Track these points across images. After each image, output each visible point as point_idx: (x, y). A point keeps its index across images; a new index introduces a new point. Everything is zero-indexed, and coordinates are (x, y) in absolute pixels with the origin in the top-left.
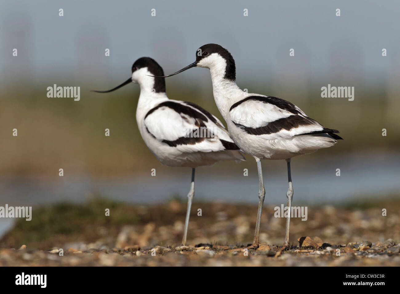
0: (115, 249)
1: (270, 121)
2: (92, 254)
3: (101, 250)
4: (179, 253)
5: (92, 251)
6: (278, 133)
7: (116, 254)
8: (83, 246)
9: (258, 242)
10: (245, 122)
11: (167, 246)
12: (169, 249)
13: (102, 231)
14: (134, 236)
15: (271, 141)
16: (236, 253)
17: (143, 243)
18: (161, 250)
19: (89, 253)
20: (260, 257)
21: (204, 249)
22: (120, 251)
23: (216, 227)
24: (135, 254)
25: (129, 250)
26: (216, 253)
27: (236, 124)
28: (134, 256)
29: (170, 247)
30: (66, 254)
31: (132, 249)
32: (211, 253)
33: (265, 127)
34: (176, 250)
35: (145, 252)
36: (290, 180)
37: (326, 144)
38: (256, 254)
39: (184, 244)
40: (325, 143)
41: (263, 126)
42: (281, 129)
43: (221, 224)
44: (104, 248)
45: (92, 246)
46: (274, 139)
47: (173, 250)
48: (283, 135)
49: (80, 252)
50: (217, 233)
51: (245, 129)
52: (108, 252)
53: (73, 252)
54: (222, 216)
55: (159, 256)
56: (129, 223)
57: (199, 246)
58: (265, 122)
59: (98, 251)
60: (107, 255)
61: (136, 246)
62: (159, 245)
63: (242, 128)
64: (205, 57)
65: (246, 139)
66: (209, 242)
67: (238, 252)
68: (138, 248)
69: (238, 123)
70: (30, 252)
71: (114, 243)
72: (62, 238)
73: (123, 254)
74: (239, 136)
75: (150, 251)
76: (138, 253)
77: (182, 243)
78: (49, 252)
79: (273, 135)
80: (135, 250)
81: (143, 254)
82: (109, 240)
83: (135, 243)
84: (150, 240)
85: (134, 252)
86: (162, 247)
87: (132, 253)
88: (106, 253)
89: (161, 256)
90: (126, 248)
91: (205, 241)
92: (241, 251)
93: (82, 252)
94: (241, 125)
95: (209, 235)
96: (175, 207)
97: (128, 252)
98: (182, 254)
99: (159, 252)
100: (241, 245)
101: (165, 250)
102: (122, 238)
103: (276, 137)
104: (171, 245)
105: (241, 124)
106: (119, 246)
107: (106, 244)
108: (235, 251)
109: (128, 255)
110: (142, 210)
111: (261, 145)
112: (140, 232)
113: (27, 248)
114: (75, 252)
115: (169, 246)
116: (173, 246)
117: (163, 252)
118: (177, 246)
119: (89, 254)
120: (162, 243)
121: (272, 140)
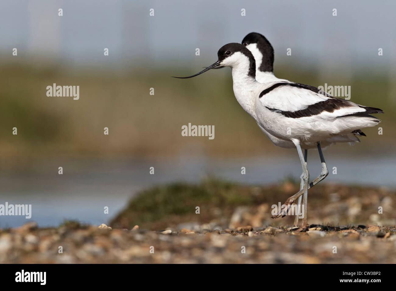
0: (227, 230)
1: (310, 104)
2: (204, 235)
3: (214, 231)
4: (291, 233)
5: (205, 232)
6: (319, 115)
7: (228, 235)
8: (197, 227)
9: (306, 224)
10: (281, 106)
11: (279, 227)
12: (280, 230)
13: (216, 212)
14: (248, 217)
15: (311, 123)
16: (346, 234)
17: (256, 224)
18: (273, 231)
19: (202, 233)
20: (370, 239)
21: (316, 229)
22: (232, 232)
23: (328, 209)
24: (247, 235)
25: (241, 230)
26: (327, 234)
27: (270, 109)
28: (246, 237)
29: (282, 228)
30: (178, 235)
31: (245, 230)
32: (323, 234)
33: (305, 110)
34: (288, 231)
35: (257, 233)
36: (323, 161)
37: (371, 124)
38: (366, 235)
39: (296, 226)
40: (369, 123)
41: (302, 109)
42: (322, 111)
43: (333, 205)
44: (217, 228)
45: (205, 227)
46: (314, 121)
47: (285, 231)
48: (325, 117)
49: (193, 233)
50: (329, 215)
51: (281, 113)
52: (221, 233)
53: (186, 233)
54: (334, 197)
55: (271, 236)
56: (243, 204)
57: (312, 226)
58: (303, 105)
59: (211, 231)
60: (219, 235)
61: (249, 227)
62: (271, 226)
63: (278, 112)
64: (228, 56)
65: (284, 122)
66: (321, 224)
67: (349, 233)
68: (250, 229)
69: (272, 108)
70: (142, 233)
71: (228, 223)
72: (176, 218)
73: (235, 235)
74: (276, 120)
75: (262, 231)
76: (250, 233)
77: (294, 224)
78: (162, 232)
79: (313, 117)
80: (248, 230)
81: (255, 235)
82: (223, 220)
83: (249, 224)
84: (263, 221)
85: (247, 233)
86: (274, 228)
87: (244, 234)
88: (219, 233)
89: (273, 237)
90: (239, 229)
91: (317, 222)
92: (351, 232)
93: (195, 233)
94: (276, 110)
95: (322, 216)
96: (288, 188)
97: (240, 233)
98: (294, 235)
99: (271, 233)
100: (352, 226)
101: (277, 230)
102: (236, 218)
103: (317, 119)
104: (283, 226)
105: (276, 108)
106: (232, 227)
107: (220, 225)
108: (346, 232)
109: (240, 236)
110: (256, 191)
111: (300, 127)
112: (254, 213)
113: (139, 228)
114: (187, 233)
115: (281, 226)
116: (285, 227)
117: (275, 233)
118: (289, 227)
119: (200, 235)
120: (274, 224)
121: (313, 122)
